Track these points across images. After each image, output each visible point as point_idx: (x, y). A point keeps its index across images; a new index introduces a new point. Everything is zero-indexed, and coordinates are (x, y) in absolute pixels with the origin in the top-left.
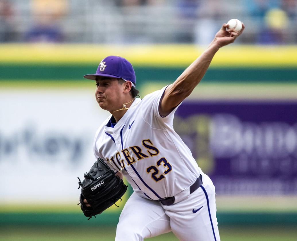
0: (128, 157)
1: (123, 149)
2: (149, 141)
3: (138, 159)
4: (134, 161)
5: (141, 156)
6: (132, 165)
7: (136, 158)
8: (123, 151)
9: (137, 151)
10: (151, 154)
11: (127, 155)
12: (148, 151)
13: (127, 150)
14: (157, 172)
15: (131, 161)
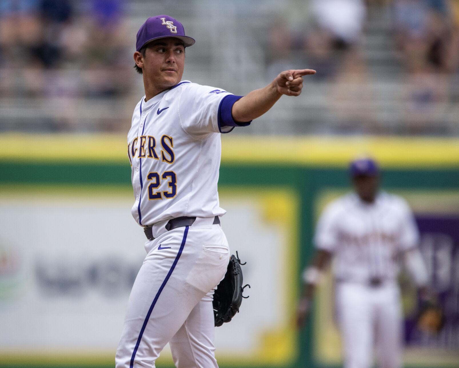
0: (142, 147)
1: (142, 135)
2: (171, 140)
3: (149, 156)
4: (144, 156)
5: (153, 155)
6: (140, 159)
7: (148, 154)
8: (141, 138)
9: (152, 145)
10: (164, 158)
11: (142, 145)
12: (162, 152)
13: (145, 137)
14: (157, 185)
15: (143, 154)
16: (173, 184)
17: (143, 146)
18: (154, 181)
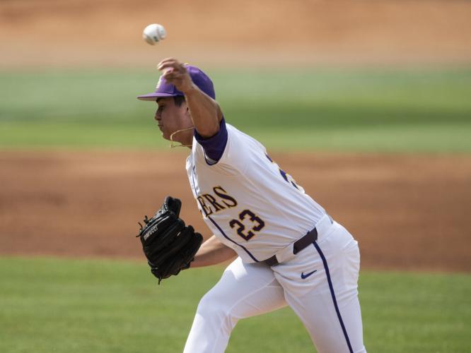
0: (204, 207)
1: (197, 196)
2: (221, 188)
3: (216, 211)
4: (211, 212)
5: (219, 208)
6: (209, 217)
7: (213, 209)
8: (198, 199)
9: (212, 200)
10: (229, 206)
12: (223, 201)
14: (242, 228)
15: (208, 212)
16: (254, 218)
17: (204, 205)
18: (237, 226)
